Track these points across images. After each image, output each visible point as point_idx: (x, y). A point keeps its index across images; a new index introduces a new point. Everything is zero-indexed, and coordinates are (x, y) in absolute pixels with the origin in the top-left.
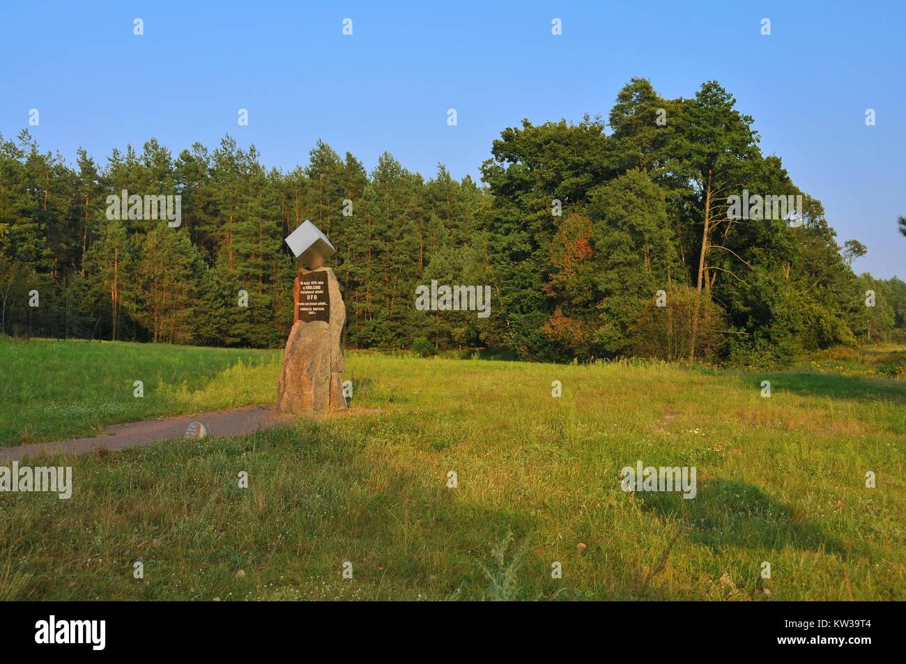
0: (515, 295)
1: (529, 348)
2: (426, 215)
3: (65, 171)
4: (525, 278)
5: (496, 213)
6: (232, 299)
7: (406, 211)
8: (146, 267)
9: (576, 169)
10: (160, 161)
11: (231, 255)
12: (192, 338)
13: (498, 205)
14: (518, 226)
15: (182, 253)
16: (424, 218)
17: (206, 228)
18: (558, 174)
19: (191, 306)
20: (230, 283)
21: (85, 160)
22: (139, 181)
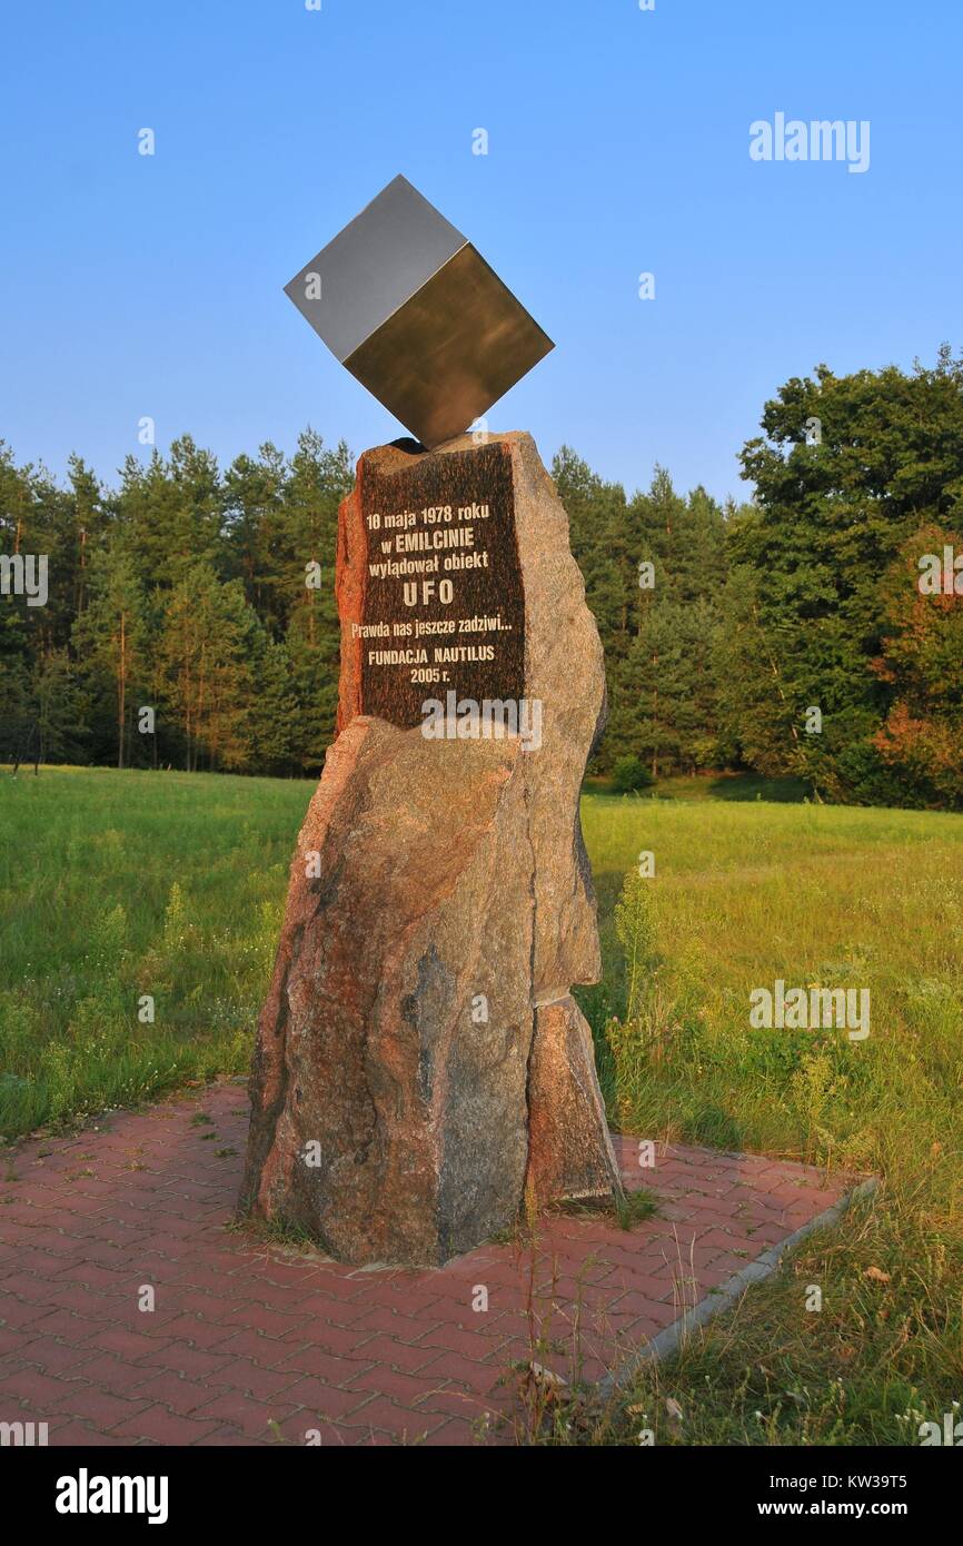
0: (813, 679)
1: (840, 776)
2: (631, 553)
3: (53, 493)
4: (830, 648)
5: (771, 534)
6: (313, 695)
7: (599, 543)
8: (170, 643)
9: (924, 446)
10: (196, 472)
11: (312, 624)
12: (245, 759)
13: (772, 519)
14: (811, 556)
15: (230, 619)
16: (628, 557)
17: (273, 579)
18: (888, 456)
19: (244, 707)
20: (308, 668)
21: (81, 473)
22: (164, 504)
